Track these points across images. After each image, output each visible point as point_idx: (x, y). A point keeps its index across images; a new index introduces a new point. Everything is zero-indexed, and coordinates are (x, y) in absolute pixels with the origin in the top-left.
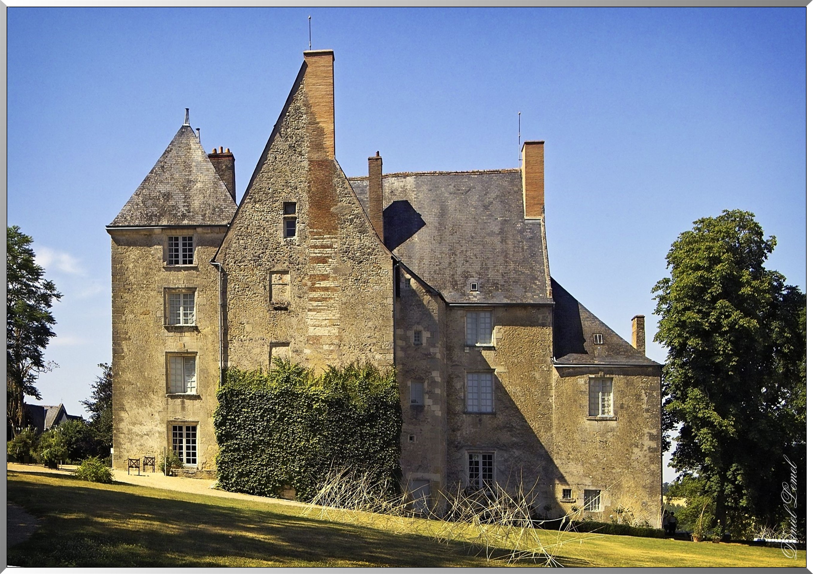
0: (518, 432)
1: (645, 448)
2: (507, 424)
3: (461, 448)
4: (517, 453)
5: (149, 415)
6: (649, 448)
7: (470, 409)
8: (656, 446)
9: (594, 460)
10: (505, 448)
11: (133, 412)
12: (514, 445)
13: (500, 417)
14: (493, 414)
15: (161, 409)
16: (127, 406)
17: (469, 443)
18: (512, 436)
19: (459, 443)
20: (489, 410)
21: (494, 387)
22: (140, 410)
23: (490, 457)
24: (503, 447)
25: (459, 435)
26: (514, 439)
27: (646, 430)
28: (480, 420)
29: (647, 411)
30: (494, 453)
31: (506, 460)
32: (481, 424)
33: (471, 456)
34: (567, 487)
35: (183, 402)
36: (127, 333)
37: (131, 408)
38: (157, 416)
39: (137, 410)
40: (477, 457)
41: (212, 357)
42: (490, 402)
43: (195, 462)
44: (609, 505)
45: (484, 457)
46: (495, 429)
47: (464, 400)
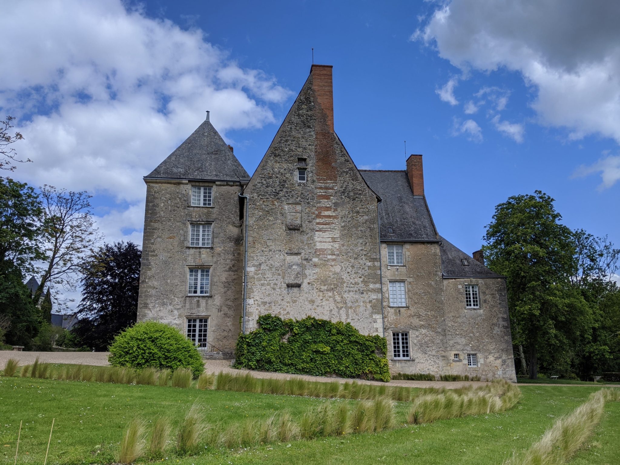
0: (424, 318)
1: (501, 326)
2: (416, 313)
3: (388, 329)
4: (424, 331)
5: (169, 312)
6: (503, 326)
7: (391, 305)
8: (507, 325)
9: (472, 335)
10: (416, 329)
11: (155, 310)
12: (422, 326)
13: (412, 309)
14: (407, 307)
15: (178, 307)
16: (150, 306)
17: (393, 326)
18: (420, 321)
19: (387, 326)
20: (404, 305)
21: (407, 291)
22: (162, 308)
23: (406, 335)
24: (416, 328)
25: (386, 321)
26: (421, 323)
27: (501, 315)
28: (399, 311)
29: (500, 304)
30: (408, 332)
31: (417, 337)
32: (400, 314)
33: (394, 335)
34: (456, 352)
35: (198, 301)
36: (154, 251)
37: (154, 307)
38: (176, 312)
39: (159, 308)
40: (398, 335)
41: (224, 269)
42: (403, 300)
43: (206, 347)
44: (483, 363)
45: (403, 335)
46: (409, 317)
47: (388, 298)
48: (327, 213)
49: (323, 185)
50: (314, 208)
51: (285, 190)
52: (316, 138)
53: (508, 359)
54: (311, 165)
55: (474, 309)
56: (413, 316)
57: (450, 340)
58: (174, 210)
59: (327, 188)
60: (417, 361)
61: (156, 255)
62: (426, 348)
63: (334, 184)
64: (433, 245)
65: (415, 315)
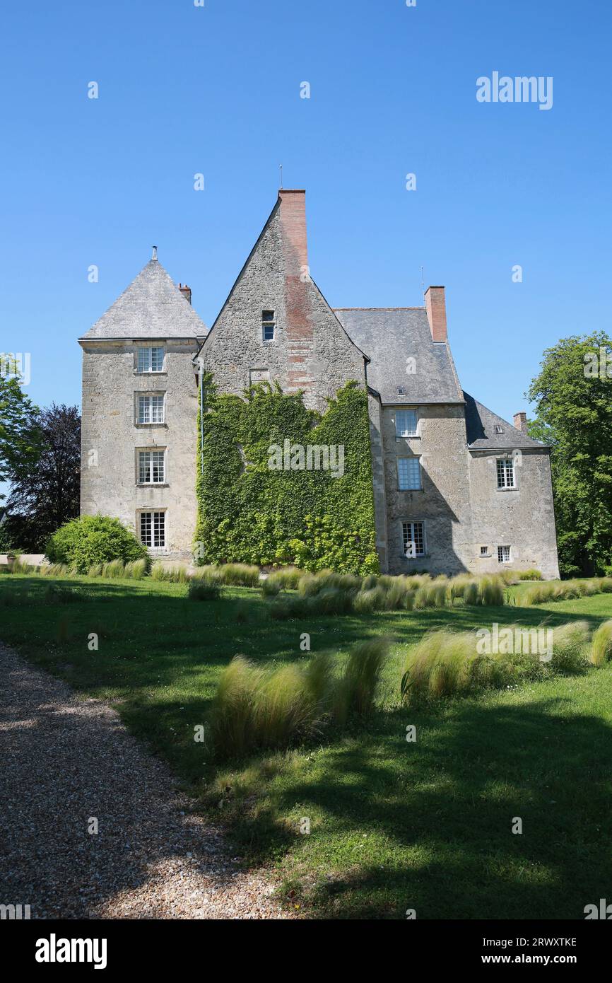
0: (443, 503)
1: (542, 510)
3: (397, 519)
4: (442, 520)
5: (117, 505)
6: (545, 510)
7: (402, 487)
8: (550, 509)
9: (504, 523)
11: (101, 502)
12: (440, 514)
13: (427, 492)
14: (422, 490)
15: (130, 498)
16: (95, 498)
17: (403, 515)
18: (438, 507)
19: (395, 515)
20: (417, 487)
21: (421, 469)
22: (109, 501)
23: (420, 525)
24: (432, 516)
25: (394, 508)
26: (440, 509)
27: (542, 497)
28: (411, 496)
29: (542, 482)
30: (423, 522)
31: (434, 527)
32: (412, 500)
33: (404, 526)
34: (484, 545)
35: (152, 491)
36: (96, 432)
37: (99, 499)
38: (125, 505)
39: (105, 500)
40: (409, 526)
41: (180, 451)
42: (417, 481)
43: (164, 545)
44: (518, 557)
45: (415, 525)
46: (424, 502)
47: (397, 480)
48: (302, 379)
49: (295, 344)
50: (285, 374)
51: (248, 352)
52: (287, 284)
53: (551, 551)
54: (279, 320)
55: (508, 490)
56: (428, 502)
57: (475, 530)
58: (117, 380)
59: (300, 348)
60: (433, 557)
61: (99, 436)
62: (445, 541)
63: (309, 342)
64: (456, 408)
65: (431, 501)
